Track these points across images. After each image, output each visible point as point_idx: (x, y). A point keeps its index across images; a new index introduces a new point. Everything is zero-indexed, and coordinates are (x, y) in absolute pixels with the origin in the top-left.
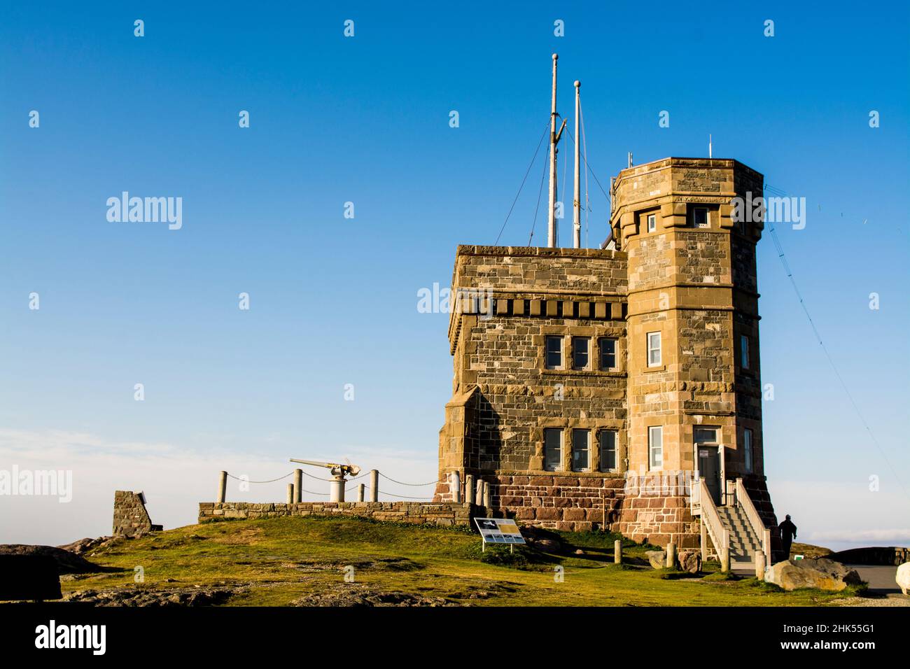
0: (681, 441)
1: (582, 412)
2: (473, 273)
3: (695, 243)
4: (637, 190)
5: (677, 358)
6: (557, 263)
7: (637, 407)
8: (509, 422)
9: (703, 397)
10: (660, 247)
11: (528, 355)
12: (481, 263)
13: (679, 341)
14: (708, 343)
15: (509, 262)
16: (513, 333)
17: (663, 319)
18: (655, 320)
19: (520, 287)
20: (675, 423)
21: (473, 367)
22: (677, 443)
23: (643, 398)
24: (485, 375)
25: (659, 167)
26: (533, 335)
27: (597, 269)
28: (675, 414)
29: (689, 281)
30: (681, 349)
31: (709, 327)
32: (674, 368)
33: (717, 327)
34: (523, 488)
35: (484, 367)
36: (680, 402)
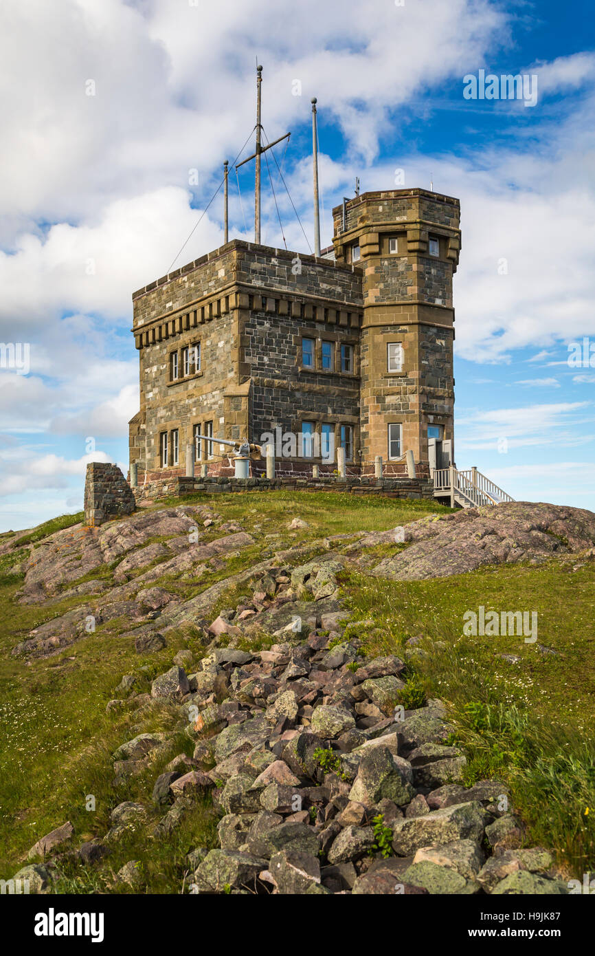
0: (420, 436)
1: (329, 408)
2: (247, 269)
3: (430, 269)
4: (382, 213)
5: (418, 366)
6: (312, 270)
7: (377, 407)
8: (276, 414)
9: (434, 400)
10: (401, 268)
11: (289, 353)
12: (254, 261)
13: (420, 351)
14: (438, 356)
15: (276, 263)
16: (278, 331)
17: (405, 331)
18: (396, 332)
19: (285, 289)
20: (415, 421)
21: (247, 360)
22: (417, 438)
23: (384, 399)
24: (257, 369)
25: (407, 195)
26: (293, 335)
27: (341, 281)
28: (416, 413)
29: (426, 301)
30: (420, 360)
31: (438, 342)
32: (414, 374)
33: (443, 342)
34: (288, 473)
35: (256, 361)
36: (420, 404)
